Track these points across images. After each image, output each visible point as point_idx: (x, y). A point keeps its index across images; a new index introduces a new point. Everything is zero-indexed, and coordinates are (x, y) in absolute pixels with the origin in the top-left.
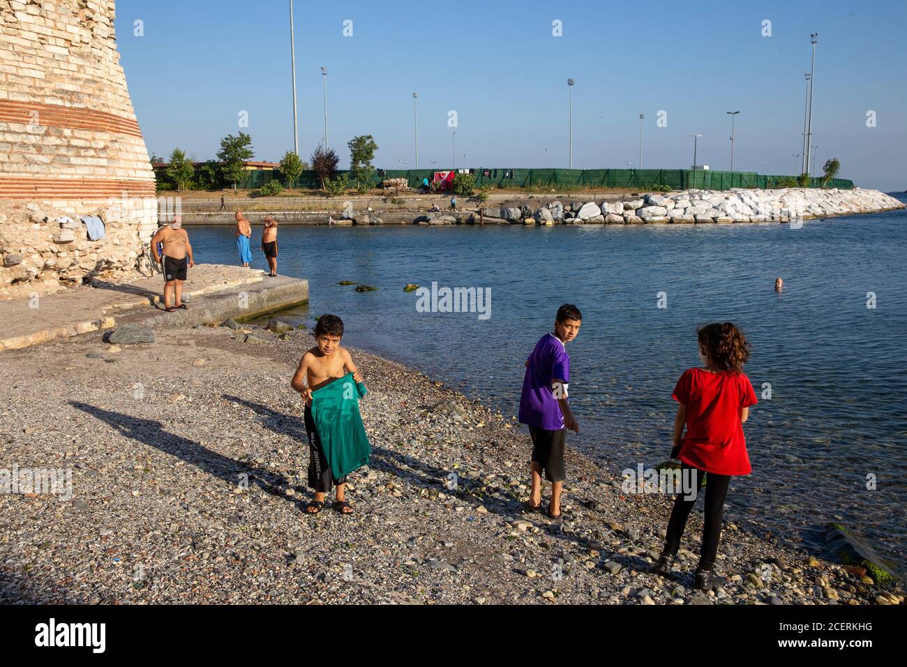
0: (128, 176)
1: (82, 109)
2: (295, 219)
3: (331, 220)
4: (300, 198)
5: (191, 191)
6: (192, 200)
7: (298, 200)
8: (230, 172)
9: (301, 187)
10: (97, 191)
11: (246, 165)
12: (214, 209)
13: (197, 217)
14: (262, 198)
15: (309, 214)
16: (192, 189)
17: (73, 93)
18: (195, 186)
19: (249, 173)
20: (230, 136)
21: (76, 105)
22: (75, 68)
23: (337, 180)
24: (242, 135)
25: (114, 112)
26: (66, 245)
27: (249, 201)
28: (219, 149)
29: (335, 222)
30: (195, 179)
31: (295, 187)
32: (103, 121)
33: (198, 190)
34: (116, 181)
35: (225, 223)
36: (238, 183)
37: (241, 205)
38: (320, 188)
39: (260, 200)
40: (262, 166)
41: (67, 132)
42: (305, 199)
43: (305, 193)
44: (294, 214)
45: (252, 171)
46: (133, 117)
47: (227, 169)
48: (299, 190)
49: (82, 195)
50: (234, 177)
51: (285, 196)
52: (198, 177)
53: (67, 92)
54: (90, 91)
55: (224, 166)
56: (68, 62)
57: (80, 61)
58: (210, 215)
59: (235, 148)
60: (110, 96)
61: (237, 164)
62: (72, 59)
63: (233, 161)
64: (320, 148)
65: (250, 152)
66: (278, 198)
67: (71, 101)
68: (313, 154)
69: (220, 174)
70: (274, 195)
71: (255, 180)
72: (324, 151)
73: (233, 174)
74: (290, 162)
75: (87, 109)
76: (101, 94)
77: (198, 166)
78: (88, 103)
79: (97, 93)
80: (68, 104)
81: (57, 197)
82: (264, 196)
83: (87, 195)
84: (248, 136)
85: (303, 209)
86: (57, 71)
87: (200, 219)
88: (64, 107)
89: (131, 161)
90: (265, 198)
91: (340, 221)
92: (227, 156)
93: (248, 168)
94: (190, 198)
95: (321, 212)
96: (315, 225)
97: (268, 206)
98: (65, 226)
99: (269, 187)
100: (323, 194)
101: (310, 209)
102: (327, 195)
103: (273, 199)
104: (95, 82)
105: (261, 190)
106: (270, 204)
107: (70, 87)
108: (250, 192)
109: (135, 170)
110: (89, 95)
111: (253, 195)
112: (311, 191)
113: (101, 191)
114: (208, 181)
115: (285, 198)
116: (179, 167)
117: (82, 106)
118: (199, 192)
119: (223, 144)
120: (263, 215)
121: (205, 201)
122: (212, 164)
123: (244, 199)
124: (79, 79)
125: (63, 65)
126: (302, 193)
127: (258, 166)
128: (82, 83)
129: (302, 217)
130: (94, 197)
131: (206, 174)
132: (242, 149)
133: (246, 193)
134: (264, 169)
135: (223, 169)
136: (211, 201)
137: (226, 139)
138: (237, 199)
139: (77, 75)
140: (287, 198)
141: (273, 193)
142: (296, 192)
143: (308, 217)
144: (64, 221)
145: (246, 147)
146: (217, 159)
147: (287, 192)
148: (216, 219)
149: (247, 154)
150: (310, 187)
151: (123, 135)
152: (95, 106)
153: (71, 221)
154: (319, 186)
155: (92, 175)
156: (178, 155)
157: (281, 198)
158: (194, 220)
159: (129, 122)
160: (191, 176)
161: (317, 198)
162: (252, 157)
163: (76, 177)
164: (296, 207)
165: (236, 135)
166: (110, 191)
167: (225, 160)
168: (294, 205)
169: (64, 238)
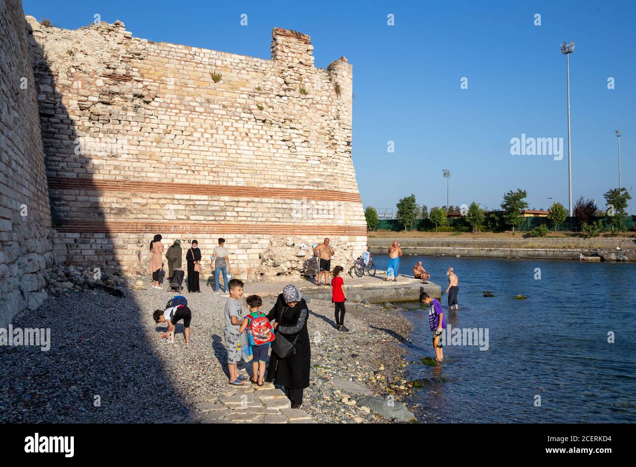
0: (346, 223)
1: (323, 190)
2: (553, 255)
3: (582, 257)
4: (562, 239)
5: (482, 233)
6: (481, 239)
7: (560, 240)
8: (510, 218)
9: (565, 230)
10: (326, 231)
11: (523, 213)
12: (496, 246)
13: (481, 251)
14: (532, 238)
15: (566, 251)
16: (483, 231)
17: (319, 182)
18: (485, 228)
19: (525, 220)
20: (511, 191)
21: (320, 188)
22: (322, 170)
23: (593, 225)
24: (520, 191)
25: (342, 190)
26: (302, 258)
27: (522, 240)
28: (502, 201)
29: (585, 258)
30: (485, 223)
31: (560, 230)
32: (334, 195)
33: (487, 231)
34: (338, 226)
35: (501, 256)
36: (516, 226)
37: (516, 243)
38: (581, 231)
39: (530, 240)
40: (538, 214)
42: (566, 239)
43: (568, 234)
44: (554, 251)
45: (527, 217)
46: (357, 192)
47: (507, 216)
48: (564, 232)
49: (317, 233)
50: (512, 222)
51: (550, 237)
52: (488, 222)
53: (316, 182)
54: (329, 181)
55: (506, 214)
56: (319, 167)
57: (325, 166)
58: (490, 250)
59: (514, 201)
60: (340, 182)
61: (515, 212)
62: (320, 166)
63: (512, 210)
64: (581, 199)
65: (526, 204)
66: (544, 239)
67: (318, 186)
68: (575, 204)
69: (502, 220)
70: (542, 236)
71: (529, 224)
72: (585, 202)
73: (512, 220)
74: (557, 210)
75: (326, 190)
76: (335, 181)
77: (488, 214)
78: (327, 187)
79: (333, 181)
80: (316, 188)
81: (304, 234)
82: (533, 236)
83: (320, 233)
84: (525, 191)
85: (564, 247)
86: (312, 173)
87: (483, 253)
88: (314, 190)
89: (349, 215)
90: (535, 238)
91: (590, 258)
92: (509, 206)
93: (526, 215)
94: (479, 237)
95: (575, 250)
96: (569, 259)
97: (536, 244)
98: (302, 248)
99: (537, 230)
100: (581, 236)
101: (570, 247)
102: (585, 237)
103: (540, 239)
104: (333, 176)
105: (531, 232)
106: (538, 243)
107: (318, 179)
108: (525, 234)
109: (351, 220)
110: (328, 183)
111: (526, 236)
112: (573, 233)
113: (328, 231)
114: (494, 225)
115: (549, 239)
116: (473, 216)
117: (323, 188)
118: (487, 233)
119: (505, 198)
120: (529, 251)
121: (490, 240)
122: (498, 213)
123: (518, 239)
124: (324, 175)
125: (316, 169)
126: (565, 234)
127: (534, 214)
128: (325, 177)
129: (560, 254)
130: (324, 235)
131: (493, 220)
132: (520, 201)
133: (522, 234)
134: (540, 216)
135: (504, 216)
136: (494, 240)
137: (508, 194)
138: (513, 239)
139: (322, 173)
140: (551, 239)
141: (541, 235)
142: (560, 234)
143: (564, 253)
144: (302, 246)
145: (523, 200)
146: (501, 209)
147: (553, 234)
148: (494, 253)
149: (523, 205)
150: (573, 230)
151: (346, 202)
152: (330, 188)
153: (305, 246)
154: (580, 230)
155: (324, 223)
156: (473, 208)
157: (547, 239)
158: (479, 253)
159: (353, 195)
160: (482, 221)
161: (576, 239)
162: (527, 207)
163: (315, 224)
164: (558, 246)
165: (515, 191)
166: (333, 231)
167: (507, 209)
168: (556, 244)
169: (300, 254)
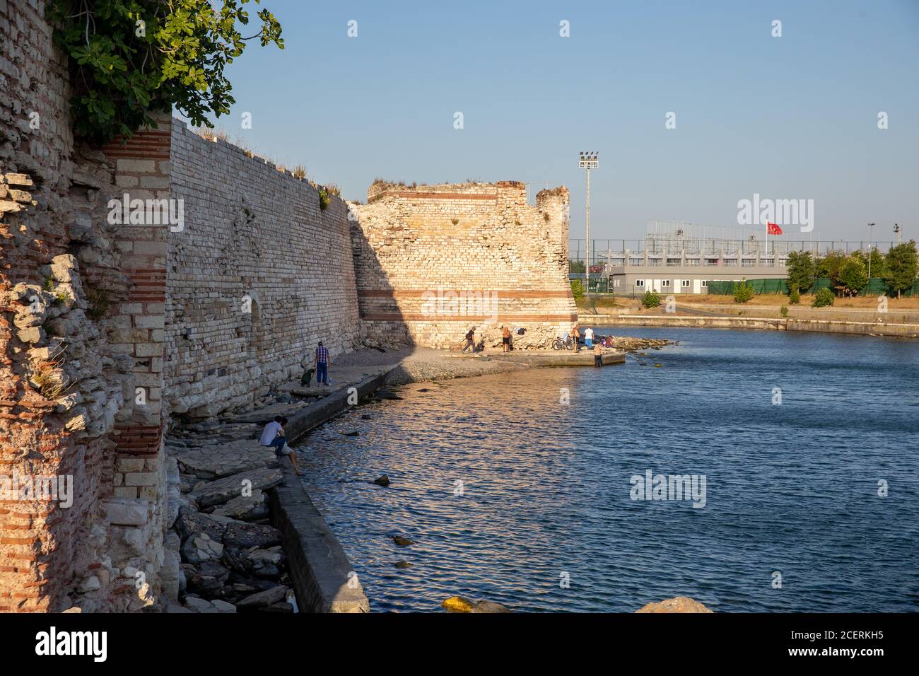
0: (549, 313)
17: (528, 285)
21: (528, 290)
25: (547, 290)
32: (539, 294)
34: (540, 315)
41: (522, 299)
53: (525, 285)
56: (529, 275)
57: (534, 274)
60: (547, 284)
67: (526, 288)
78: (534, 288)
79: (540, 284)
81: (514, 321)
83: (525, 320)
86: (523, 279)
88: (523, 291)
89: (553, 307)
104: (540, 280)
109: (554, 310)
110: (535, 285)
117: (531, 290)
125: (526, 276)
128: (533, 281)
139: (531, 279)
151: (551, 298)
152: (537, 289)
166: (536, 319)
